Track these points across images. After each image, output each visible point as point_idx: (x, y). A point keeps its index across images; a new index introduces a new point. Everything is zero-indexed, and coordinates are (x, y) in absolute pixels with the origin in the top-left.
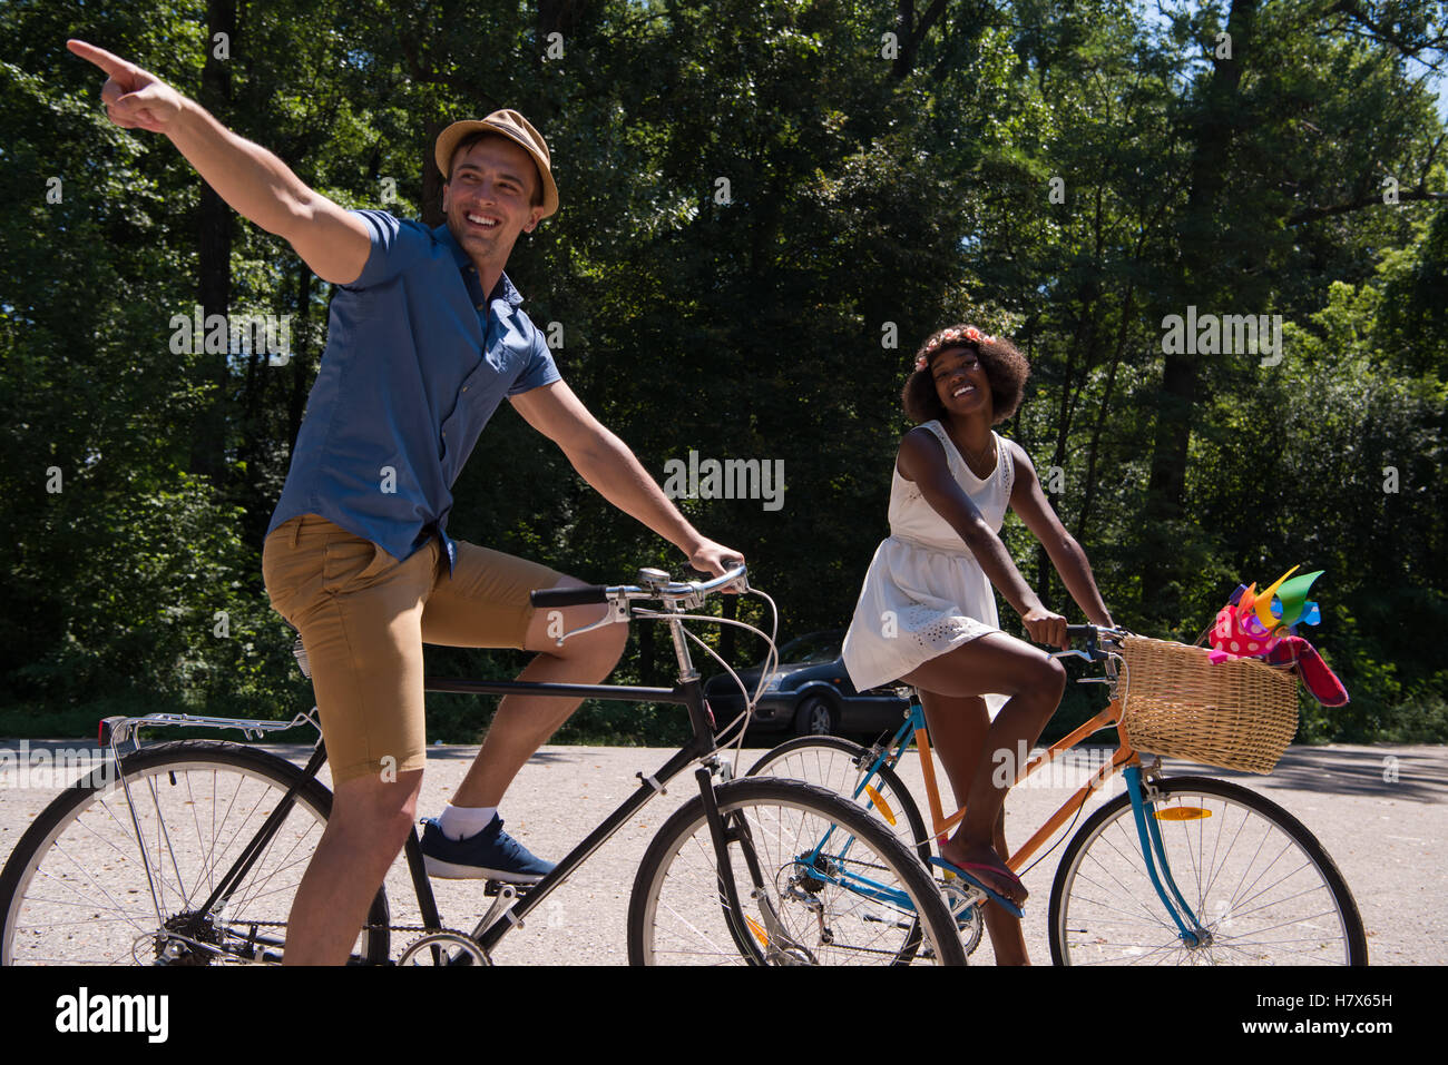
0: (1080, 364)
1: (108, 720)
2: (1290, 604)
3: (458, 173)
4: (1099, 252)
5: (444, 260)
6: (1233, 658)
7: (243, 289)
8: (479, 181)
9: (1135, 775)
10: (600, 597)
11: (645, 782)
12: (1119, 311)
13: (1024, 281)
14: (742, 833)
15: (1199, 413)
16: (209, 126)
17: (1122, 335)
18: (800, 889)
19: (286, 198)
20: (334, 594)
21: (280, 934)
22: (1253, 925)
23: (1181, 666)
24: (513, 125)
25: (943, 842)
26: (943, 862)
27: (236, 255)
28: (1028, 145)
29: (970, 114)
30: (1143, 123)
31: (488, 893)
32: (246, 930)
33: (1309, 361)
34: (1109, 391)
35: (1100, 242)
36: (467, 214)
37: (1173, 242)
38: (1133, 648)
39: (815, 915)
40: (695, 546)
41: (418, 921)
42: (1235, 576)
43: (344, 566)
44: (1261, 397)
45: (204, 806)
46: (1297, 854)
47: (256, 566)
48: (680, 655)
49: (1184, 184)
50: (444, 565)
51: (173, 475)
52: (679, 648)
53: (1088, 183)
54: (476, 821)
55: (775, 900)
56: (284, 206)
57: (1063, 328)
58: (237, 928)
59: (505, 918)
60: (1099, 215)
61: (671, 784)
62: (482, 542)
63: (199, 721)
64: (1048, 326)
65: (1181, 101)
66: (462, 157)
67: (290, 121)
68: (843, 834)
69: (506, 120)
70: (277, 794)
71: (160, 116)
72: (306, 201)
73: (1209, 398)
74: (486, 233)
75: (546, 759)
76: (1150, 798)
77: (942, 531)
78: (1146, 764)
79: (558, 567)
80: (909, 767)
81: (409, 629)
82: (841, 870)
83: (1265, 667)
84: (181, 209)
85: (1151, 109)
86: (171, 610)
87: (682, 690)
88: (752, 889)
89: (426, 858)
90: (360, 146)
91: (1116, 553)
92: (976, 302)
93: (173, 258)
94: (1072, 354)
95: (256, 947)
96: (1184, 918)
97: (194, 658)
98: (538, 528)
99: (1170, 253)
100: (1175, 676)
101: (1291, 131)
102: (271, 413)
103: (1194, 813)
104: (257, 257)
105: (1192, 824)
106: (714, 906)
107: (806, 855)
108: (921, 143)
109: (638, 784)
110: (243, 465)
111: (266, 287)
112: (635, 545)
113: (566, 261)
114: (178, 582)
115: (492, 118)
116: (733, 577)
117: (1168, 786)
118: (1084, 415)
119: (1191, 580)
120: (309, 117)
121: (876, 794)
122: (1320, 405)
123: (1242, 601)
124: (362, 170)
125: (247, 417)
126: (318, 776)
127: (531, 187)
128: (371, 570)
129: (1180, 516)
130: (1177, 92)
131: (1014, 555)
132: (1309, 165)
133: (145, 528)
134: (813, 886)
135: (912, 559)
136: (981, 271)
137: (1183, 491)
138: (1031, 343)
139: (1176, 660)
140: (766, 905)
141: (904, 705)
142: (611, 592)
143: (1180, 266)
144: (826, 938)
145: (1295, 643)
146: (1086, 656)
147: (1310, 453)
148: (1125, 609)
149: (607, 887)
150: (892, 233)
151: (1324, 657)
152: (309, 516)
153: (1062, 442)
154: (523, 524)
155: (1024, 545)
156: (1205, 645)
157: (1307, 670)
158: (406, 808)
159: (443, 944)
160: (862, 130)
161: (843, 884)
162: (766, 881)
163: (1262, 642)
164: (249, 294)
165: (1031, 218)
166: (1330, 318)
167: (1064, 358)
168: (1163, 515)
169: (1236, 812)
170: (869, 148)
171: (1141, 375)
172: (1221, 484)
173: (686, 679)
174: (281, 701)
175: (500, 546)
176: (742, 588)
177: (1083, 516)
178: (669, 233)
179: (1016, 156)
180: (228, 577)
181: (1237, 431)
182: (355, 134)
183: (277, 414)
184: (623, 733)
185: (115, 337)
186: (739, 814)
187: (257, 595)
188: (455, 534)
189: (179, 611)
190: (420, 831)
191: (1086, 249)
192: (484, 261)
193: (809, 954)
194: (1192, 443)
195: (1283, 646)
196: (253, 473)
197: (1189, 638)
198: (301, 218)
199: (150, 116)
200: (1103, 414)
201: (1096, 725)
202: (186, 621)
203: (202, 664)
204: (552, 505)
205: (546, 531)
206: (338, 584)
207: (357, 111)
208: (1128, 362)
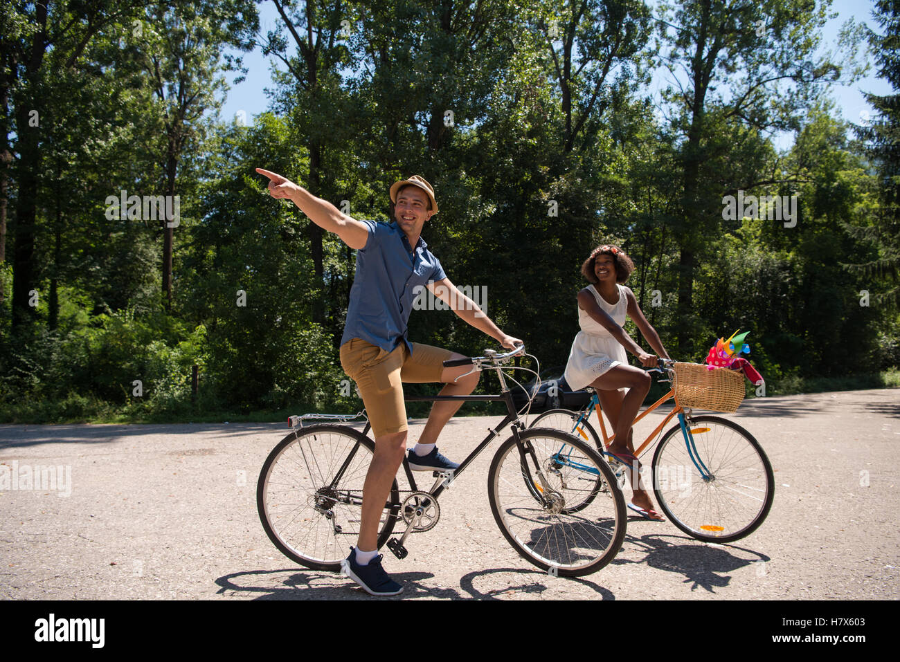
0: (648, 255)
1: (291, 417)
2: (737, 345)
3: (398, 202)
4: (651, 212)
5: (395, 235)
6: (717, 368)
7: (327, 253)
8: (406, 203)
9: (682, 416)
10: (470, 362)
11: (491, 432)
12: (661, 235)
13: (622, 225)
14: (531, 450)
15: (696, 272)
16: (307, 195)
17: (663, 244)
18: (553, 468)
19: (335, 218)
20: (367, 367)
21: (360, 494)
22: (731, 471)
23: (697, 372)
24: (418, 181)
25: (608, 447)
26: (609, 454)
27: (324, 240)
28: (619, 172)
29: (596, 163)
30: (663, 161)
31: (434, 476)
32: (346, 493)
33: (737, 248)
34: (660, 266)
35: (651, 208)
36: (403, 216)
37: (680, 207)
38: (678, 367)
39: (559, 478)
40: (503, 339)
41: (409, 488)
42: (714, 335)
43: (369, 356)
44: (719, 264)
45: (327, 446)
46: (745, 441)
47: (337, 356)
48: (502, 382)
49: (681, 184)
50: (407, 352)
51: (308, 323)
52: (501, 379)
53: (645, 185)
54: (428, 449)
55: (544, 474)
56: (335, 222)
57: (640, 242)
58: (343, 492)
59: (441, 486)
60: (650, 197)
61: (501, 432)
62: (421, 342)
63: (323, 416)
64: (635, 242)
65: (677, 152)
66: (399, 195)
67: (341, 190)
68: (568, 447)
69: (415, 180)
70: (353, 442)
71: (288, 193)
72: (343, 219)
73: (699, 266)
74: (410, 223)
75: (452, 423)
76: (688, 425)
77: (600, 328)
78: (687, 411)
79: (450, 349)
80: (593, 419)
81: (396, 378)
82: (569, 460)
83: (730, 371)
84: (304, 226)
85: (666, 156)
86: (309, 374)
87: (503, 395)
88: (536, 470)
89: (410, 464)
90: (366, 196)
91: (667, 329)
92: (605, 235)
93: (302, 244)
94: (644, 252)
95: (351, 499)
96: (704, 471)
97: (319, 391)
98: (441, 334)
99: (679, 211)
100: (694, 376)
101: (721, 161)
102: (340, 298)
103: (704, 430)
104: (331, 241)
105: (704, 434)
106: (520, 476)
107: (555, 455)
108: (578, 175)
109: (489, 433)
110: (332, 317)
111: (336, 251)
112: (479, 339)
113: (445, 231)
114: (311, 363)
115: (410, 179)
116: (520, 350)
117: (694, 421)
118: (651, 276)
119: (698, 338)
120: (347, 187)
121: (581, 431)
122: (742, 265)
123: (718, 344)
124: (368, 205)
125: (332, 301)
126: (367, 435)
127: (426, 204)
128: (379, 357)
129: (692, 313)
130: (675, 148)
131: (628, 332)
132: (729, 173)
133: (299, 344)
134: (558, 466)
135: (589, 340)
136: (605, 223)
137: (692, 303)
138: (627, 249)
139: (695, 370)
140: (541, 476)
141: (590, 395)
142: (474, 360)
143: (683, 215)
144: (564, 486)
145: (741, 361)
146: (660, 371)
147: (740, 284)
148: (672, 350)
149: (478, 471)
150: (570, 211)
151: (752, 364)
152: (356, 339)
153: (643, 287)
154: (436, 334)
155: (631, 328)
156: (706, 363)
157: (747, 371)
158: (402, 446)
159: (419, 496)
160: (556, 173)
161: (569, 465)
162: (541, 466)
163: (727, 360)
164: (330, 255)
165: (624, 201)
166: (743, 231)
167: (641, 254)
168: (685, 313)
169: (720, 428)
170: (559, 179)
171: (672, 258)
172: (706, 299)
173: (504, 391)
174: (351, 405)
175: (427, 343)
176: (523, 354)
177: (653, 315)
178: (484, 218)
179: (616, 177)
180: (328, 360)
181: (711, 277)
182: (365, 192)
183: (342, 298)
184: (480, 411)
185: (285, 275)
186: (529, 443)
187: (340, 367)
188: (411, 339)
189: (313, 374)
190: (407, 453)
191: (645, 210)
192: (411, 233)
193: (560, 494)
194: (694, 284)
195: (736, 362)
196: (336, 321)
197: (699, 361)
198: (341, 226)
199: (285, 193)
200: (658, 275)
201: (667, 398)
202: (315, 378)
203: (322, 393)
204: (447, 325)
205: (445, 335)
206: (368, 363)
207: (364, 183)
208: (666, 254)
